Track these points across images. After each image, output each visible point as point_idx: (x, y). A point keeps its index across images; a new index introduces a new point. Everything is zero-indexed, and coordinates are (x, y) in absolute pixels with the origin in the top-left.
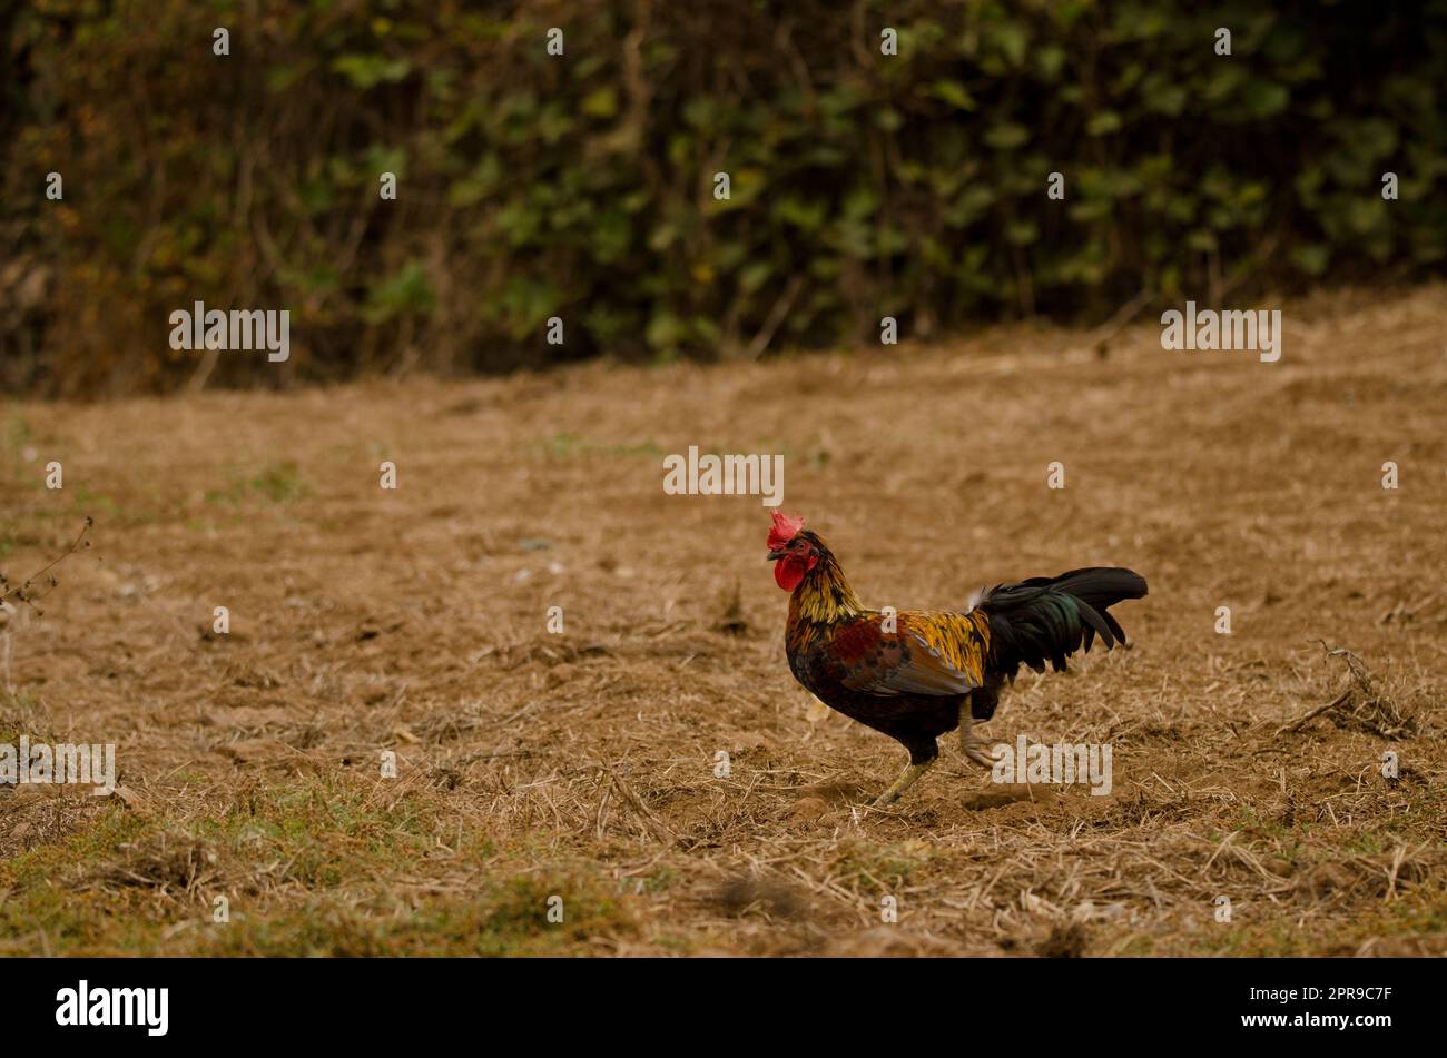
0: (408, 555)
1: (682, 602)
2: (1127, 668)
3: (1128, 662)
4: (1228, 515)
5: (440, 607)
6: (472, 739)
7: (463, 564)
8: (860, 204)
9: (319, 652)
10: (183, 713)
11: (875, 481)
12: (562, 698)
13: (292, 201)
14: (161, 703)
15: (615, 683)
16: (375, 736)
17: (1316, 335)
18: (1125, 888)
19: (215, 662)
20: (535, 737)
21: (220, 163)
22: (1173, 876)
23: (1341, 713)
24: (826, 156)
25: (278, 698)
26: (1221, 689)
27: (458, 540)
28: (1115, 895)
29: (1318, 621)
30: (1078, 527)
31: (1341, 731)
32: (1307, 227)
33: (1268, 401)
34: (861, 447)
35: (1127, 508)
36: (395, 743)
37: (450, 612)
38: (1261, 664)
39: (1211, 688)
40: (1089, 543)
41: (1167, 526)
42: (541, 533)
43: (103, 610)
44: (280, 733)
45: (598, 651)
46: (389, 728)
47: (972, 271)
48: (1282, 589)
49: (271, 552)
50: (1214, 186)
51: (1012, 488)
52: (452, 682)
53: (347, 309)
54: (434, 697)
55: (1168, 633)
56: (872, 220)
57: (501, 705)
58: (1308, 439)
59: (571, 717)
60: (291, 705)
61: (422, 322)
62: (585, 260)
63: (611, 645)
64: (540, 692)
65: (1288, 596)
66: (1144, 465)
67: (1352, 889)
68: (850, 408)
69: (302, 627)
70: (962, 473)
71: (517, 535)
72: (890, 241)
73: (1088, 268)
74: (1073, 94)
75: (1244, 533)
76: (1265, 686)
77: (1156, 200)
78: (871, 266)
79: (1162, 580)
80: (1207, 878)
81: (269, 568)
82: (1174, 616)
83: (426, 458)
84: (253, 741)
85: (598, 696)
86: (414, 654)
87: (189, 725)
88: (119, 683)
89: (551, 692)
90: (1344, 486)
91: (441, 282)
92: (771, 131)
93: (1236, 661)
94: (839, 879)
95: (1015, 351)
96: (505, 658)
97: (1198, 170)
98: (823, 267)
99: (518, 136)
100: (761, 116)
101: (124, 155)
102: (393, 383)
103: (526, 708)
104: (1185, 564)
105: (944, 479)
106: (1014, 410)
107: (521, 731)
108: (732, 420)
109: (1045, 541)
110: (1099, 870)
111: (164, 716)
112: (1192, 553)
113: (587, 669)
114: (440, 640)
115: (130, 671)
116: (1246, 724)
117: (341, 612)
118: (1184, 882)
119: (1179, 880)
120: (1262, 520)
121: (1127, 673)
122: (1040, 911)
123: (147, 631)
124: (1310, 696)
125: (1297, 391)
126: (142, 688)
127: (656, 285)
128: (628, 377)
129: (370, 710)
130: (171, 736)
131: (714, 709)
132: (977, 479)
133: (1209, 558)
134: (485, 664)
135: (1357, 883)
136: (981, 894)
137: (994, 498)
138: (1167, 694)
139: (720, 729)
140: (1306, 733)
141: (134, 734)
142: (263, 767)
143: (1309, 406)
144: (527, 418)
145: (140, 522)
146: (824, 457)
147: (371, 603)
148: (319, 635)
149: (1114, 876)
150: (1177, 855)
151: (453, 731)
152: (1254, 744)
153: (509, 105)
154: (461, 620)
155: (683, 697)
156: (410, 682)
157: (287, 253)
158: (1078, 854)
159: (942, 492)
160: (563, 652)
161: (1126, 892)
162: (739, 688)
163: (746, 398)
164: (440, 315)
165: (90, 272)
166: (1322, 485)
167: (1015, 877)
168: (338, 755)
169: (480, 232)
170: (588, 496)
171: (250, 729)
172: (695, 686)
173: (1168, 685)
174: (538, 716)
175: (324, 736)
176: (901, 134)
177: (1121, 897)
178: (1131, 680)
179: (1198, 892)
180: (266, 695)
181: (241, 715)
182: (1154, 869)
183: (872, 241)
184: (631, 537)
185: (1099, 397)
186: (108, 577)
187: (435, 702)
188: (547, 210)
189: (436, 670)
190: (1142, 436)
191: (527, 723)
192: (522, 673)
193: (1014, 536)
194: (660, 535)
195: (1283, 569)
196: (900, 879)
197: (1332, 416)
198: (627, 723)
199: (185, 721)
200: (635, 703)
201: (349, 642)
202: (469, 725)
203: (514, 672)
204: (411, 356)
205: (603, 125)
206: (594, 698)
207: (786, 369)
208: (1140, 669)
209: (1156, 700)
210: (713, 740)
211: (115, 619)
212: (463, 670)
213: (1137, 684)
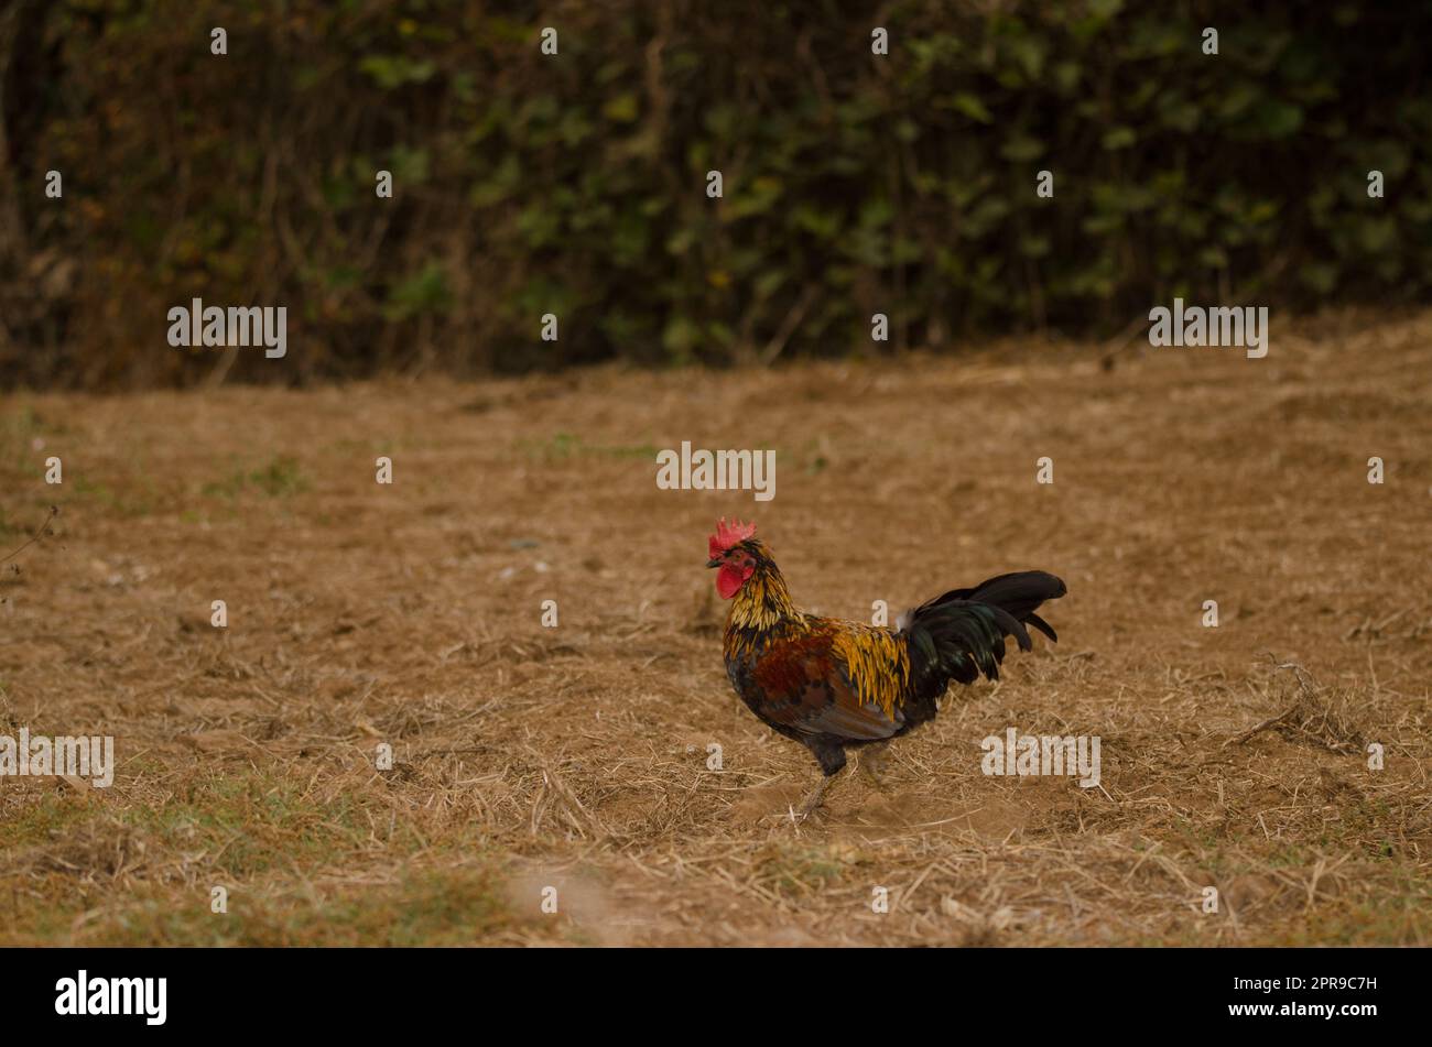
0: (398, 551)
1: (659, 603)
2: (1084, 679)
3: (1086, 671)
4: (1210, 529)
5: (420, 603)
6: (433, 733)
7: (451, 561)
8: (876, 213)
9: (296, 645)
10: (152, 703)
11: (866, 488)
12: (522, 695)
13: (315, 199)
14: (132, 692)
15: (576, 681)
16: (338, 729)
17: (1319, 354)
18: (1045, 894)
19: (190, 653)
20: (493, 734)
21: (244, 158)
22: (1096, 884)
23: (1288, 726)
24: (844, 165)
25: (247, 688)
26: (1175, 699)
27: (448, 537)
28: (1035, 901)
29: (1285, 635)
30: (1061, 537)
31: (1288, 744)
32: (1318, 246)
33: (1262, 417)
34: (858, 454)
35: (1111, 520)
36: (357, 737)
37: (429, 609)
38: (1219, 676)
39: (1166, 699)
40: (1071, 554)
41: (1148, 537)
42: (531, 532)
43: (89, 599)
44: (246, 724)
45: (567, 650)
46: (354, 722)
47: (985, 282)
48: (1255, 602)
49: (262, 545)
50: (1227, 203)
51: (1000, 498)
52: (421, 677)
53: (368, 307)
54: (402, 692)
55: (1133, 644)
56: (886, 229)
57: (464, 702)
58: (1300, 456)
59: (532, 715)
60: (259, 697)
61: (440, 321)
62: (603, 264)
63: (580, 643)
64: (503, 689)
65: (1261, 610)
66: (1132, 477)
67: (1272, 901)
68: (853, 416)
69: (281, 620)
70: (952, 482)
71: (507, 533)
72: (905, 251)
73: (1099, 282)
74: (1089, 109)
75: (1222, 547)
76: (1220, 699)
77: (1169, 216)
78: (886, 275)
79: (1138, 591)
80: (1130, 886)
81: (257, 561)
82: (1141, 627)
83: (429, 455)
84: (216, 732)
85: (560, 694)
86: (388, 649)
87: (156, 714)
88: (95, 671)
89: (514, 689)
90: (1327, 502)
91: (461, 281)
92: (790, 138)
93: (1195, 671)
94: (762, 881)
95: (1024, 362)
96: (474, 655)
97: (1211, 188)
98: (838, 275)
99: (540, 139)
100: (781, 125)
101: (151, 149)
102: (410, 381)
103: (487, 705)
104: (1163, 576)
105: (934, 487)
106: (1014, 420)
107: (482, 727)
108: (737, 424)
109: (1029, 550)
110: (1022, 877)
111: (132, 705)
112: (1170, 566)
113: (552, 667)
114: (413, 635)
115: (106, 659)
116: (1195, 736)
117: (324, 606)
118: (1106, 891)
119: (1101, 888)
120: (1241, 535)
121: (1084, 682)
122: (959, 916)
123: (129, 620)
124: (1262, 709)
125: (1292, 408)
126: (117, 677)
127: (674, 290)
128: (641, 380)
129: (336, 704)
130: (137, 725)
131: (673, 709)
132: (967, 488)
133: (1186, 571)
134: (455, 660)
135: (1276, 895)
136: (901, 898)
137: (982, 507)
138: (1122, 704)
139: (678, 730)
140: (1253, 746)
141: (100, 722)
142: (221, 757)
143: (1303, 422)
144: (535, 419)
145: (136, 513)
146: (821, 463)
147: (353, 597)
148: (297, 628)
149: (1036, 884)
150: (1101, 863)
151: (415, 725)
152: (1201, 755)
153: (532, 108)
154: (437, 617)
155: (643, 696)
156: (380, 677)
157: (309, 251)
158: (1005, 860)
159: (932, 499)
160: (532, 650)
161: (1046, 898)
162: (701, 689)
163: (754, 403)
164: (458, 315)
165: (113, 266)
166: (1305, 501)
167: (937, 881)
168: (296, 747)
169: (500, 233)
170: (582, 497)
171: (216, 719)
172: (657, 687)
173: (1123, 695)
174: (500, 712)
175: (288, 728)
176: (918, 145)
177: (1042, 904)
178: (1087, 689)
179: (1120, 901)
180: (235, 687)
181: (207, 706)
182: (1076, 876)
183: (887, 250)
184: (619, 537)
185: (1099, 409)
186: (99, 566)
187: (402, 696)
188: (566, 212)
189: (407, 665)
190: (1136, 448)
191: (487, 719)
192: (491, 670)
193: (998, 545)
194: (647, 536)
195: (1258, 584)
196: (822, 882)
197: (1326, 433)
198: (585, 721)
199: (154, 711)
200: (595, 702)
201: (326, 636)
202: (429, 720)
203: (482, 669)
204: (429, 354)
205: (624, 130)
206: (555, 696)
207: (797, 375)
208: (1098, 679)
209: (1110, 710)
210: (667, 740)
211: (99, 607)
212: (432, 666)
213: (1094, 694)
